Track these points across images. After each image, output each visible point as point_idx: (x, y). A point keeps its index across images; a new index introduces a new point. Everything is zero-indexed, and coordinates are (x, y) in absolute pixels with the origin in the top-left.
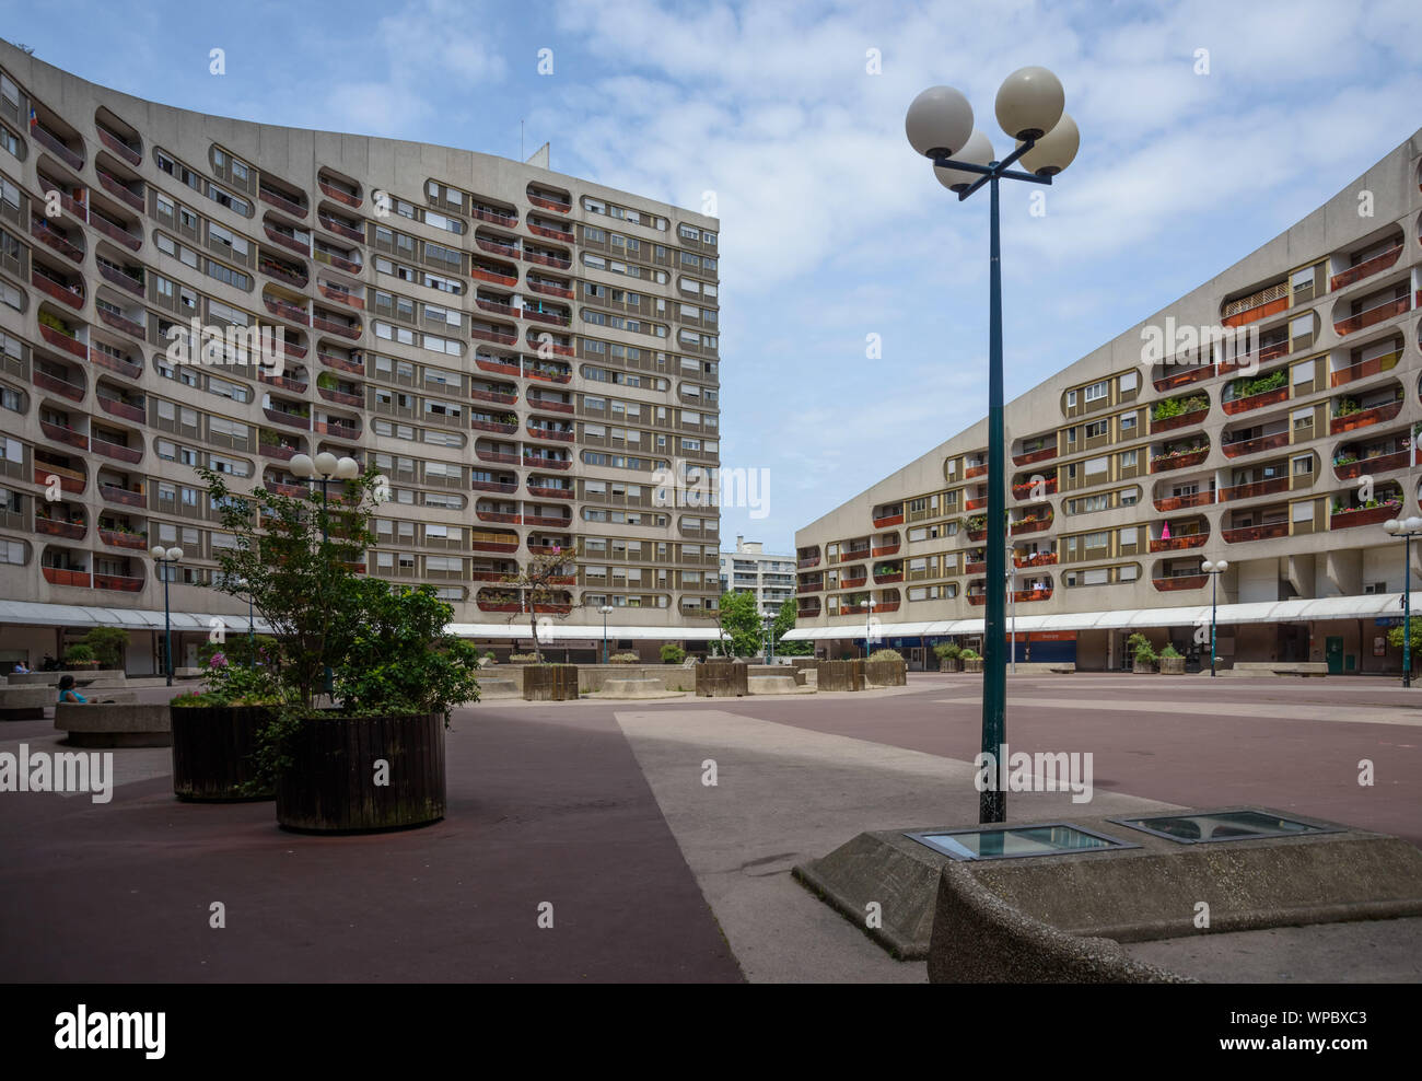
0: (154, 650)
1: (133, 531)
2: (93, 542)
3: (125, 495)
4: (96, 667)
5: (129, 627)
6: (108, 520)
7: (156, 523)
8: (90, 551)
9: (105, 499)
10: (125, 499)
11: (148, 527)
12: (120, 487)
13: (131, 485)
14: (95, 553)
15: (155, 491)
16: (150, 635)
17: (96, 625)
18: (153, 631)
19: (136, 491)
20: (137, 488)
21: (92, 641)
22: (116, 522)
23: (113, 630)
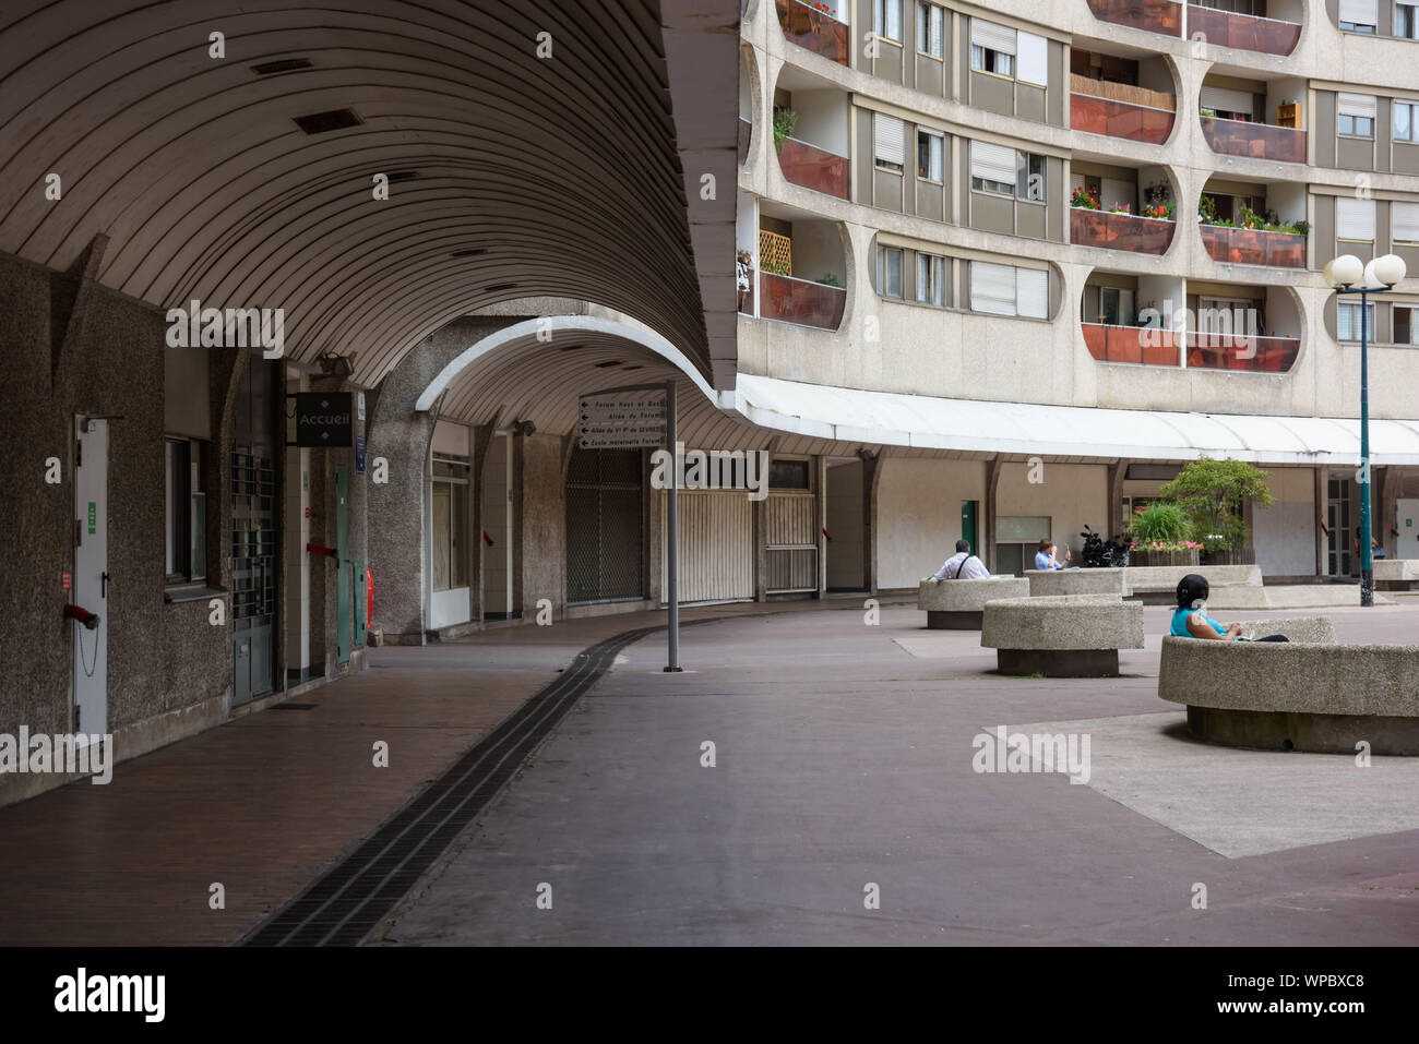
0: (1318, 515)
1: (1277, 223)
2: (1188, 257)
3: (1258, 134)
4: (1195, 556)
5: (1264, 459)
6: (1220, 202)
7: (1329, 198)
8: (1179, 279)
9: (1216, 149)
10: (1259, 145)
11: (1308, 210)
12: (1247, 117)
13: (1273, 109)
14: (1191, 282)
15: (1327, 119)
16: (1310, 475)
17: (1194, 456)
18: (1316, 469)
19: (1282, 122)
20: (1287, 116)
21: (1186, 494)
22: (1236, 203)
23: (1230, 466)
